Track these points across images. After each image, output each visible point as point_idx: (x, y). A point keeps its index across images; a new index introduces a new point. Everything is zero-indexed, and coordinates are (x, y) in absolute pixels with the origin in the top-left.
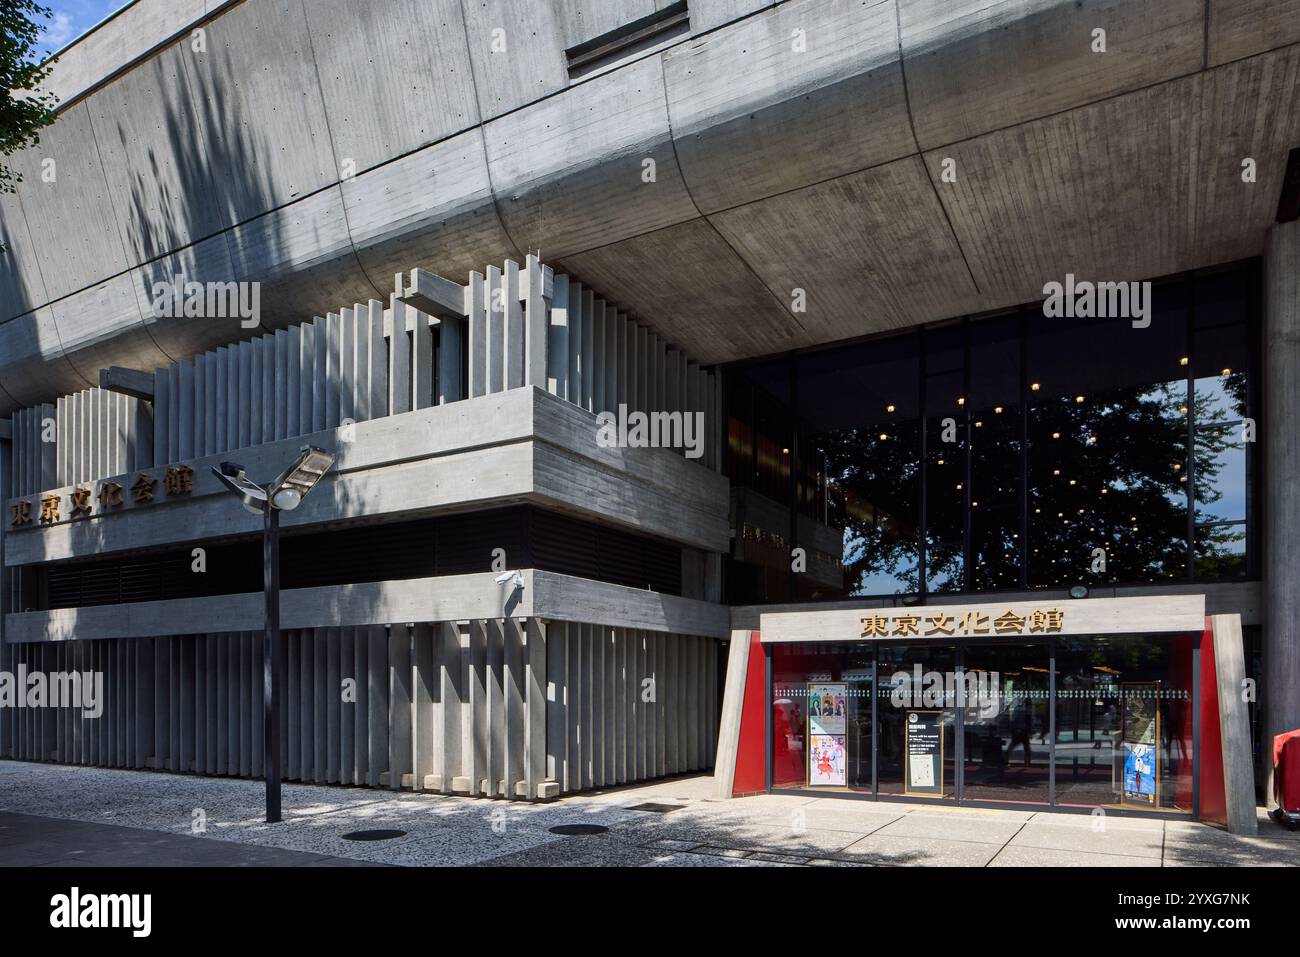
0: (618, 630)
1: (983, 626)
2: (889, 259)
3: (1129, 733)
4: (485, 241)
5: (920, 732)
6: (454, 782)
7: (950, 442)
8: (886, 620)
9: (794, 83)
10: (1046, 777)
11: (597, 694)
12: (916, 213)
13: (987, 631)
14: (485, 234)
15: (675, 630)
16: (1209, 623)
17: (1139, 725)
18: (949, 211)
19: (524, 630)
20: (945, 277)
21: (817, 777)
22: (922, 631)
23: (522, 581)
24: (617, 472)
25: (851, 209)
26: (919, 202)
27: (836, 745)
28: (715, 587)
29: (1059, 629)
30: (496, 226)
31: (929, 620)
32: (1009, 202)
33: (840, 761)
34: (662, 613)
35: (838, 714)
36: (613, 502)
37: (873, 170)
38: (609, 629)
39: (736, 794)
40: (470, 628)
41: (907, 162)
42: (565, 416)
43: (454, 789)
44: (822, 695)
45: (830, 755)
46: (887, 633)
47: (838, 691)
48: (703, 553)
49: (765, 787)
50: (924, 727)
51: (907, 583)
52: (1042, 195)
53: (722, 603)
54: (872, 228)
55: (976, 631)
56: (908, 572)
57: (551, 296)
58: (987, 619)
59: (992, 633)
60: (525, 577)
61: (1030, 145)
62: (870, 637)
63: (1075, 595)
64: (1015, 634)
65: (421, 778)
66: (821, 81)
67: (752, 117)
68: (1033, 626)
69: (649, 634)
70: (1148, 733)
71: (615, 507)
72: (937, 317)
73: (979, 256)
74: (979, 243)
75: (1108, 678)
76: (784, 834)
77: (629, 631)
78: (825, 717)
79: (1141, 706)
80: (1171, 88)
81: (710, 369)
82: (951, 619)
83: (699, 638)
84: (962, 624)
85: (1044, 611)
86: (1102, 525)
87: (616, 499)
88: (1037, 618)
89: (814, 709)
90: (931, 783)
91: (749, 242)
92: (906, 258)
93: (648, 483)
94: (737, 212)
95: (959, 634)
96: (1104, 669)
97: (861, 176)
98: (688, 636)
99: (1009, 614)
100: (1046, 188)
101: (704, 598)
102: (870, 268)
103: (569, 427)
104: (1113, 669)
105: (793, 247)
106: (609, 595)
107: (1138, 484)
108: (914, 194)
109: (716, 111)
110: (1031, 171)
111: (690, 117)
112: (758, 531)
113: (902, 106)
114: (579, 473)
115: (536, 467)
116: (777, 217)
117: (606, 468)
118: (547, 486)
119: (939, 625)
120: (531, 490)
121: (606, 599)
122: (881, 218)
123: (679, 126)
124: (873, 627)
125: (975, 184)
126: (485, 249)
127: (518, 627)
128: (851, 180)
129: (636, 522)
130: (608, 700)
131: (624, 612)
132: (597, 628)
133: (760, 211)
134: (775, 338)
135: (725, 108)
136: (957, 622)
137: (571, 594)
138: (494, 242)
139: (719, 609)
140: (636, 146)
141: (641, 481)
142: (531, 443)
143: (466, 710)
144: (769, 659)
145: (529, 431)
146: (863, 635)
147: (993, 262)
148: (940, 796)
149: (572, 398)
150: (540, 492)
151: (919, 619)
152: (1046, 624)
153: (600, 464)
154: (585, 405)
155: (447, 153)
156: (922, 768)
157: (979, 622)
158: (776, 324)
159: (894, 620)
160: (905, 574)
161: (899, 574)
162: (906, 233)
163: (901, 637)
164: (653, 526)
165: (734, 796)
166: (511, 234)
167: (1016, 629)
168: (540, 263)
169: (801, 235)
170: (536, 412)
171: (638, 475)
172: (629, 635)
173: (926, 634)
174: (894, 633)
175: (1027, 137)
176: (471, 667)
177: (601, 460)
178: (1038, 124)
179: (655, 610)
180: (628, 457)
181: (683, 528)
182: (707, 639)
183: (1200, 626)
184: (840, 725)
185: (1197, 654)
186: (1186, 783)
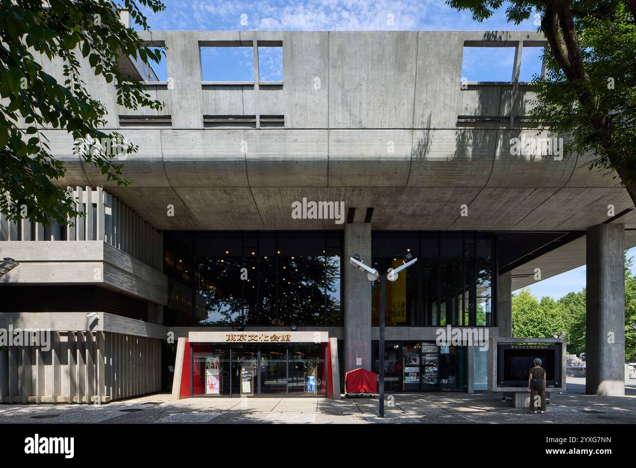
0: (129, 336)
1: (267, 339)
2: (235, 210)
3: (309, 373)
4: (73, 174)
5: (245, 374)
6: (58, 399)
7: (244, 280)
8: (235, 336)
9: (210, 156)
10: (286, 390)
11: (122, 361)
12: (246, 201)
13: (268, 340)
14: (73, 172)
15: (150, 337)
16: (329, 340)
17: (311, 370)
18: (257, 203)
19: (94, 335)
20: (253, 219)
21: (209, 391)
22: (247, 340)
23: (98, 317)
24: (130, 274)
25: (225, 195)
26: (247, 198)
27: (215, 379)
28: (161, 319)
29: (289, 341)
30: (79, 170)
31: (249, 336)
32: (275, 204)
33: (217, 386)
34: (145, 330)
35: (216, 368)
36: (129, 286)
37: (234, 188)
38: (126, 335)
39: (180, 398)
40: (68, 334)
41: (245, 188)
42: (113, 252)
43: (58, 401)
44: (211, 361)
45: (213, 383)
46: (235, 340)
47: (216, 360)
48: (156, 305)
49: (190, 395)
50: (247, 372)
51: (225, 316)
52: (285, 204)
53: (163, 325)
54: (231, 202)
55: (264, 340)
56: (226, 311)
57: (106, 204)
58: (268, 336)
59: (270, 341)
60: (100, 315)
61: (282, 192)
62: (230, 341)
63: (293, 329)
64: (276, 341)
65: (40, 398)
66: (220, 159)
67: (194, 162)
68: (282, 339)
69: (139, 337)
70: (314, 373)
71: (130, 288)
72: (249, 229)
73: (265, 215)
74: (265, 212)
75: (300, 357)
76: (208, 406)
77: (132, 336)
78: (212, 369)
79: (312, 364)
80: (320, 189)
81: (159, 231)
82: (257, 336)
83: (156, 339)
84: (260, 338)
85: (285, 335)
86: (299, 299)
87: (130, 285)
88: (283, 337)
89: (208, 367)
90: (249, 391)
91: (187, 197)
92: (241, 211)
93: (141, 278)
94: (185, 188)
95: (259, 341)
96: (299, 353)
97: (230, 188)
98: (152, 339)
99: (275, 335)
100: (286, 202)
101: (156, 323)
102: (228, 212)
103: (114, 256)
104: (302, 353)
105: (202, 201)
106: (128, 322)
107: (310, 284)
108: (246, 196)
109: (181, 157)
110: (282, 198)
111: (171, 155)
112: (177, 297)
113: (245, 173)
114: (118, 275)
115: (104, 273)
116: (199, 193)
117: (126, 273)
118: (108, 280)
119: (253, 338)
120: (103, 282)
121: (127, 324)
122: (234, 200)
123: (166, 157)
124: (231, 338)
125: (265, 198)
126: (73, 177)
127: (83, 334)
128: (227, 189)
129: (137, 294)
130: (126, 363)
131: (133, 329)
132: (122, 335)
133: (193, 190)
134: (189, 226)
135: (184, 157)
136: (259, 337)
137: (115, 322)
138: (78, 175)
139: (164, 328)
140: (148, 159)
141: (138, 277)
142: (102, 263)
143: (63, 368)
144: (192, 348)
145: (102, 258)
146: (227, 341)
147: (269, 218)
148: (253, 395)
149: (113, 244)
150: (106, 282)
151: (246, 336)
152: (286, 339)
153: (125, 271)
154: (117, 247)
155: (57, 135)
156: (246, 386)
157: (265, 337)
158: (190, 221)
159: (238, 336)
160: (225, 312)
161: (222, 312)
162: (242, 205)
163: (240, 342)
164: (142, 295)
165: (180, 399)
166: (87, 175)
167: (277, 340)
168: (103, 190)
169: (206, 199)
170: (104, 251)
171: (137, 275)
172: (133, 338)
173: (249, 341)
174: (238, 340)
175: (282, 190)
176: (69, 350)
177: (125, 269)
178: (284, 188)
179: (143, 328)
180: (135, 268)
181: (151, 295)
182: (159, 339)
183: (327, 341)
184: (217, 372)
185: (326, 349)
186: (324, 391)
